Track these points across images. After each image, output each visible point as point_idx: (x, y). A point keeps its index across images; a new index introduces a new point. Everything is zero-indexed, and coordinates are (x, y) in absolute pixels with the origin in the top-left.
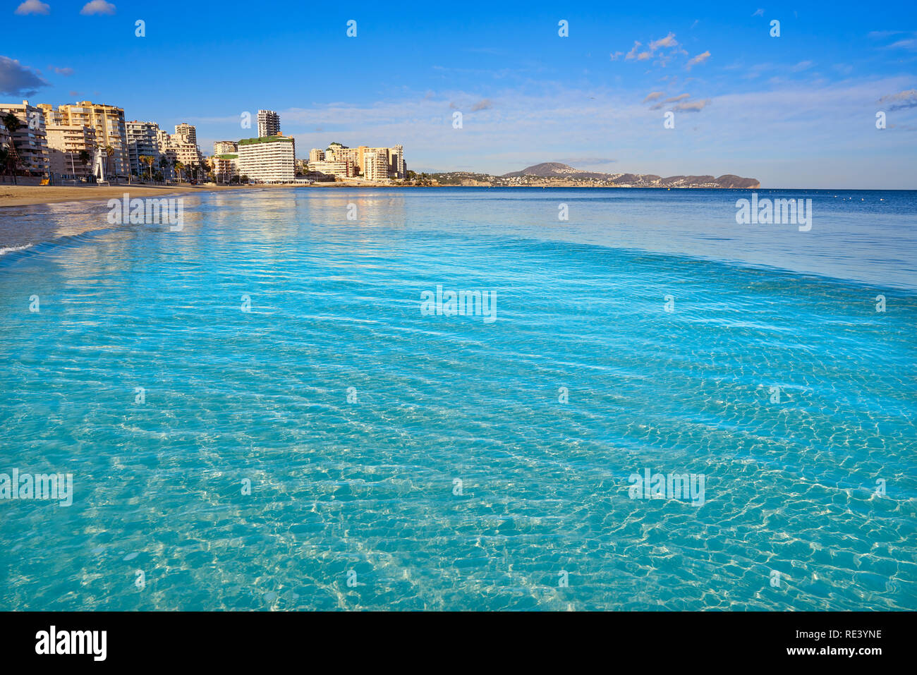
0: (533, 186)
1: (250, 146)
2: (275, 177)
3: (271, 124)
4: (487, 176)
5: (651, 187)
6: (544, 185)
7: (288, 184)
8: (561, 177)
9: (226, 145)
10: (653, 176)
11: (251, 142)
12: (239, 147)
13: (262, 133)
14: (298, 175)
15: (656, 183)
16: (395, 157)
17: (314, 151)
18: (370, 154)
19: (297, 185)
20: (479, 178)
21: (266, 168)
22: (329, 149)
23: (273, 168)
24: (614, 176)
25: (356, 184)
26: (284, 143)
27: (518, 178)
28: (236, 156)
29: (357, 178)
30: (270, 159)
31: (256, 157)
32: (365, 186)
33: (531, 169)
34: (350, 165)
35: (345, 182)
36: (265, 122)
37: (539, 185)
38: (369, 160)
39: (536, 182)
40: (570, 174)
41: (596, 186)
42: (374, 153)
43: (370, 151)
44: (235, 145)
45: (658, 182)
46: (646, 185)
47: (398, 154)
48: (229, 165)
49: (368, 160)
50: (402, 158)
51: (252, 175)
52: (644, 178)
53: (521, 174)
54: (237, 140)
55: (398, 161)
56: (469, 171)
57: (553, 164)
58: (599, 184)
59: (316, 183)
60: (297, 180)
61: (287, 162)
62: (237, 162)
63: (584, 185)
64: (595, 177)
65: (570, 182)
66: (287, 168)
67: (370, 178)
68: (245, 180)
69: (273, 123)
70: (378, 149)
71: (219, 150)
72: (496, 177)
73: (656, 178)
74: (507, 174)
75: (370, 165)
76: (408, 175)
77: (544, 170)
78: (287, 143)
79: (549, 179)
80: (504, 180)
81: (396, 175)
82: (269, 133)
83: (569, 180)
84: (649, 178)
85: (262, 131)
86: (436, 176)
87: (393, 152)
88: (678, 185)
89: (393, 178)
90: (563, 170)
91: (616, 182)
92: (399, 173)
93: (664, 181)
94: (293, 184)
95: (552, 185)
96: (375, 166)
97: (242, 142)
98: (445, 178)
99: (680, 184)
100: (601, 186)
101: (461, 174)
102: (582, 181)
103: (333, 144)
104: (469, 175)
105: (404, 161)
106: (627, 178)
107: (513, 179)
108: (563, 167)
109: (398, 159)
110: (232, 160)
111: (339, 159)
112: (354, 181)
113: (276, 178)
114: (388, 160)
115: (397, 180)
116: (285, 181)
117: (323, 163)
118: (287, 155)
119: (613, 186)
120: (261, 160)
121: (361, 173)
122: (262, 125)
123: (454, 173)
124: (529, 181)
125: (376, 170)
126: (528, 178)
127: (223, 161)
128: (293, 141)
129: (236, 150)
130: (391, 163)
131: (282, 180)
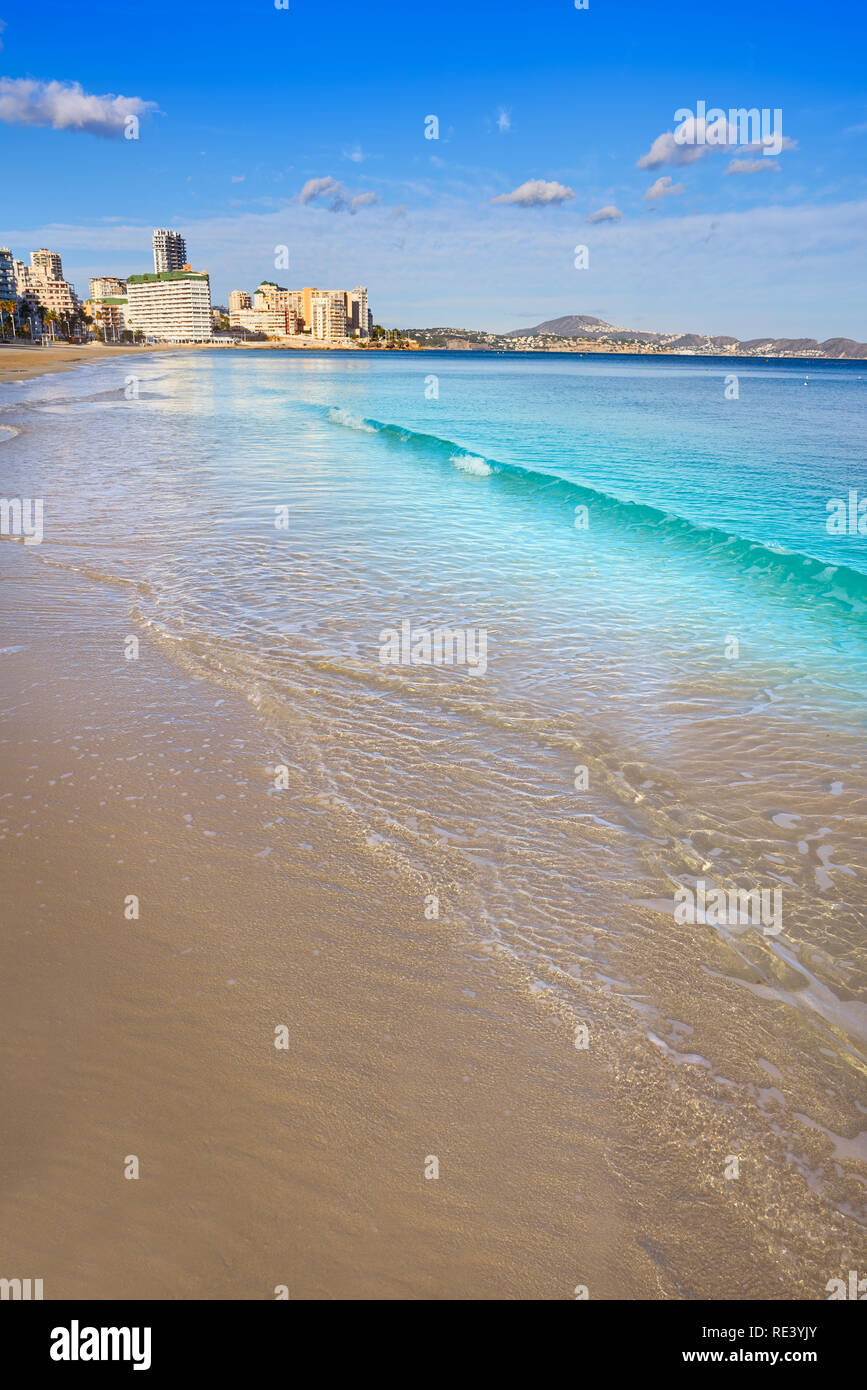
0: (551, 350)
1: (145, 285)
2: (182, 333)
3: (173, 252)
4: (484, 334)
5: (723, 354)
6: (568, 350)
7: (203, 344)
8: (592, 337)
9: (108, 283)
10: (727, 338)
11: (146, 279)
12: (128, 286)
13: (161, 265)
14: (216, 330)
15: (731, 350)
16: (355, 305)
17: (235, 293)
18: (321, 300)
19: (215, 345)
20: (473, 338)
21: (169, 320)
22: (258, 292)
23: (180, 320)
24: (670, 337)
25: (301, 346)
26: (196, 282)
27: (530, 339)
28: (125, 301)
29: (302, 336)
30: (176, 306)
31: (154, 303)
32: (314, 349)
33: (548, 325)
34: (291, 316)
35: (284, 341)
36: (165, 248)
37: (559, 350)
38: (320, 310)
39: (556, 345)
40: (605, 334)
41: (643, 352)
42: (326, 299)
43: (321, 295)
44: (120, 284)
45: (734, 347)
46: (717, 351)
47: (360, 300)
48: (116, 314)
49: (317, 308)
50: (367, 307)
51: (149, 329)
52: (714, 341)
53: (534, 333)
54: (124, 275)
55: (360, 310)
56: (457, 328)
57: (581, 318)
58: (647, 349)
59: (243, 343)
60: (216, 338)
61: (200, 310)
62: (126, 311)
63: (626, 350)
64: (642, 338)
65: (606, 345)
66: (201, 319)
67: (320, 335)
68: (140, 337)
69: (176, 250)
70: (332, 293)
71: (98, 291)
72: (497, 336)
73: (731, 341)
74: (513, 333)
75: (320, 317)
76: (376, 333)
77: (566, 327)
78: (200, 282)
79: (575, 339)
80: (508, 340)
81: (358, 332)
82: (171, 267)
83: (604, 342)
84: (719, 342)
85: (159, 262)
86: (412, 334)
87: (353, 297)
88: (764, 353)
89: (354, 337)
90: (595, 328)
91: (673, 346)
92: (361, 330)
93: (743, 346)
94: (210, 345)
95: (579, 349)
96: (328, 318)
97: (132, 280)
98: (424, 336)
99: (767, 351)
100: (651, 353)
101: (446, 332)
102: (623, 344)
103: (265, 283)
104: (458, 332)
105: (369, 310)
106: (688, 340)
107: (523, 340)
108: (596, 322)
109: (360, 307)
110: (120, 306)
111: (274, 307)
112: (298, 341)
113: (185, 335)
114: (346, 310)
115: (360, 340)
116: (198, 339)
117: (251, 312)
118: (200, 300)
119: (668, 352)
120: (162, 306)
121: (306, 328)
122: (160, 253)
123: (435, 330)
124: (545, 342)
125: (329, 325)
126: (545, 338)
127: (108, 309)
128: (206, 278)
129: (125, 291)
130: (350, 315)
131: (194, 338)
